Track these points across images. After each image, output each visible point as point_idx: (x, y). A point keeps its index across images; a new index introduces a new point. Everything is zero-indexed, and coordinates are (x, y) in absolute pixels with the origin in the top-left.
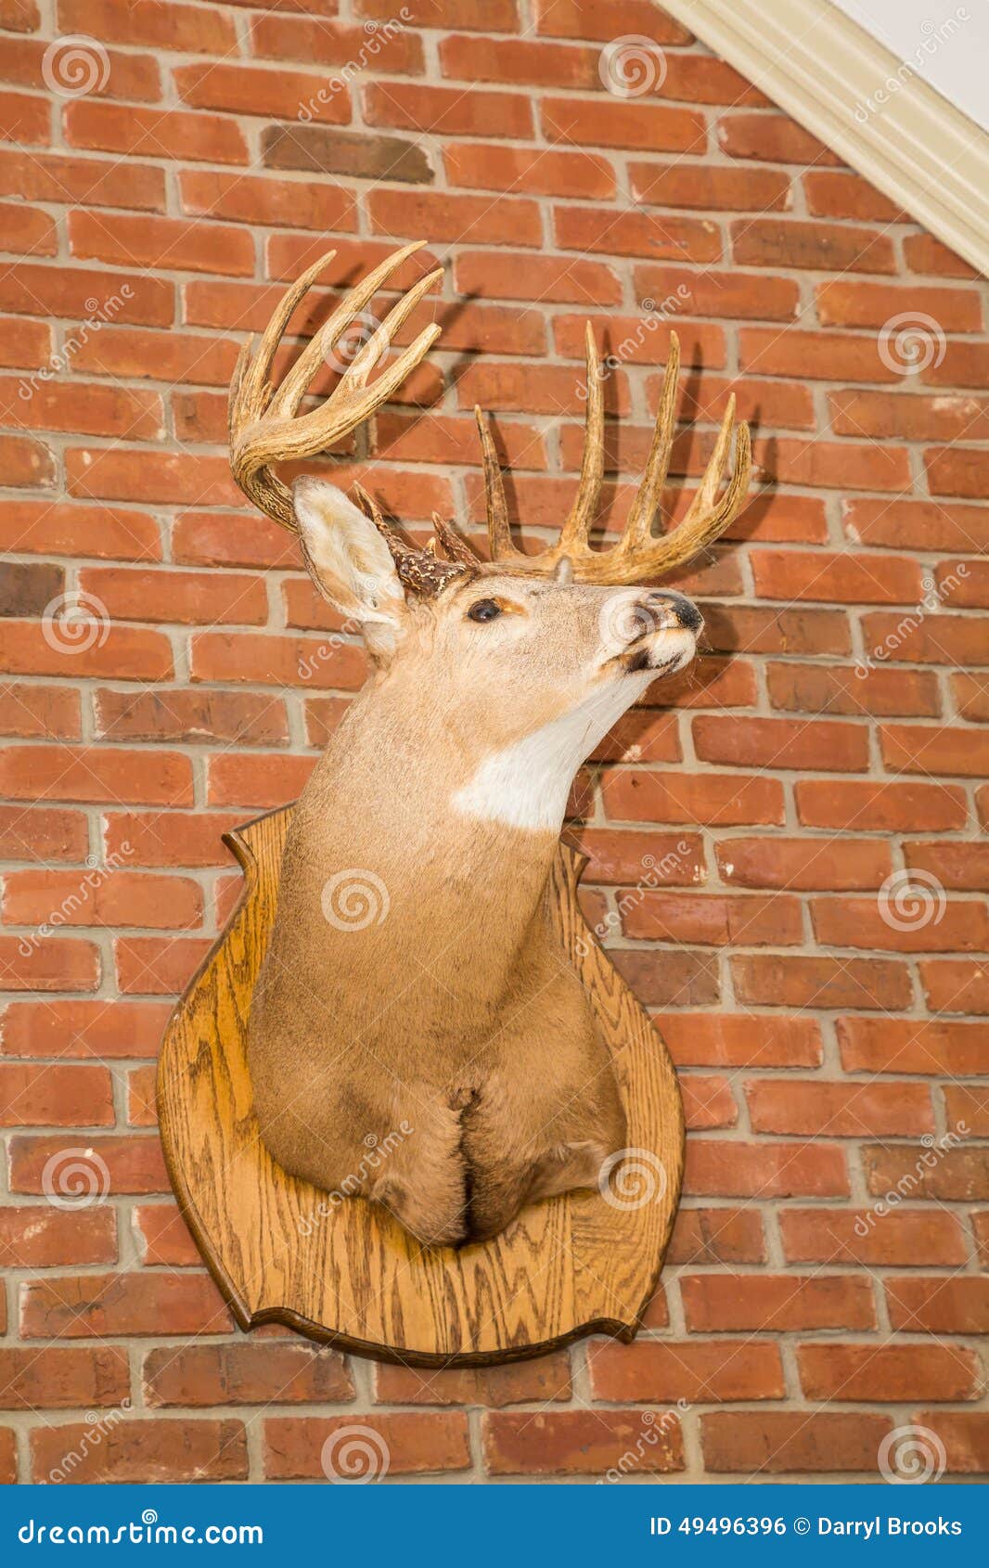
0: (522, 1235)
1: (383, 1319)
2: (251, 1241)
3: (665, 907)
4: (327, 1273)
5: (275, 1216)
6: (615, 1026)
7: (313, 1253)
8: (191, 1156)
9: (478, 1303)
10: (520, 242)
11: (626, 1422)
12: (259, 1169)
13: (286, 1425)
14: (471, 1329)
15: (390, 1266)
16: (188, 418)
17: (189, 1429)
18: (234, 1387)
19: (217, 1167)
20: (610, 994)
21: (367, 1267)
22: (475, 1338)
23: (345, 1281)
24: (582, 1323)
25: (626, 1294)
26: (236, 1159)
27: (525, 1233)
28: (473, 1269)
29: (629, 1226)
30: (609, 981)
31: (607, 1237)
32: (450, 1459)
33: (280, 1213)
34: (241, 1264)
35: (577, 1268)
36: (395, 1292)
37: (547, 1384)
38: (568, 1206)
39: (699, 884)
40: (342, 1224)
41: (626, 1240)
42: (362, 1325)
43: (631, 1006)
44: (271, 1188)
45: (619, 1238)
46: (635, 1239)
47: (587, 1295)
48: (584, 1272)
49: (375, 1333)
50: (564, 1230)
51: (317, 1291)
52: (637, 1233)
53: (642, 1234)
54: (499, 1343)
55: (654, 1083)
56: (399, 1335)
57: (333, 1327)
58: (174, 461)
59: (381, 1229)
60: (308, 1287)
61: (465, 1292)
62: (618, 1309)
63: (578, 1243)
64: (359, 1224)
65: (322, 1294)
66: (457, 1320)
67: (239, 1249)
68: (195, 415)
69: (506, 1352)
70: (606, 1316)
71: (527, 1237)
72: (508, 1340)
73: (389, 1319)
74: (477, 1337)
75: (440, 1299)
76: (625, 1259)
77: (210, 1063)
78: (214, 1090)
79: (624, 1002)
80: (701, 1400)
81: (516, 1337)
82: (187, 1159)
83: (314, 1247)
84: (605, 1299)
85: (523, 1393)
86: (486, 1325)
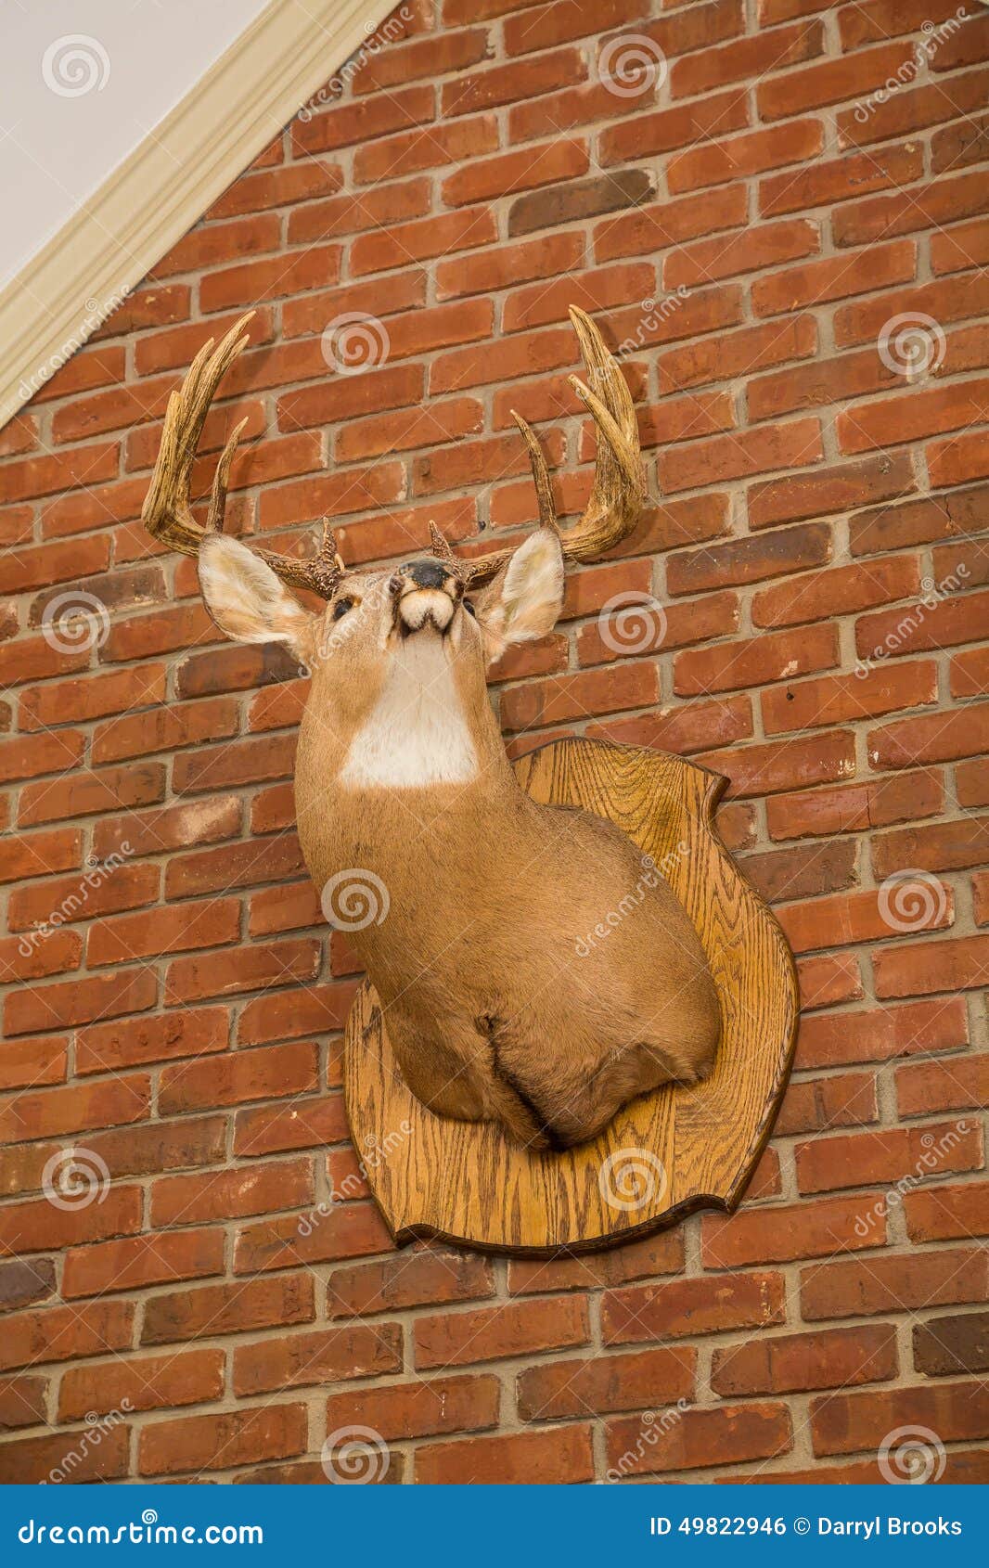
0: (630, 1130)
1: (503, 1222)
2: (399, 1170)
3: (806, 806)
4: (460, 1189)
5: (420, 1144)
6: (732, 927)
7: (449, 1173)
8: (359, 1106)
9: (586, 1196)
10: (725, 226)
11: (729, 1286)
12: (411, 1107)
13: (432, 1324)
14: (578, 1222)
15: (513, 1176)
16: (425, 475)
17: (353, 1335)
18: (393, 1295)
19: (378, 1114)
20: (730, 898)
21: (493, 1178)
22: (581, 1227)
23: (475, 1196)
24: (678, 1201)
25: (722, 1170)
26: (394, 1104)
27: (633, 1128)
28: (584, 1168)
29: (731, 1108)
30: (731, 886)
31: (708, 1121)
32: (569, 1337)
33: (425, 1144)
34: (390, 1192)
35: (677, 1153)
36: (516, 1198)
37: (658, 1260)
38: (674, 1097)
39: (845, 777)
40: (476, 1143)
41: (727, 1121)
42: (486, 1228)
43: (750, 904)
44: (420, 1123)
45: (719, 1120)
46: (735, 1118)
47: (685, 1177)
48: (684, 1156)
49: (496, 1236)
50: (668, 1120)
51: (451, 1205)
52: (738, 1113)
53: (742, 1113)
54: (602, 1230)
55: (766, 972)
56: (516, 1236)
57: (461, 1235)
58: (409, 517)
59: (509, 1144)
60: (442, 1203)
61: (576, 1190)
62: (714, 1183)
63: (680, 1130)
64: (490, 1141)
65: (454, 1208)
66: (567, 1215)
67: (390, 1178)
68: (429, 472)
69: (609, 1237)
70: (701, 1192)
71: (635, 1132)
72: (610, 1226)
73: (508, 1222)
74: (584, 1226)
75: (553, 1196)
76: (724, 1139)
77: (379, 1025)
78: (381, 1048)
79: (743, 904)
80: (803, 1256)
81: (618, 1222)
82: (355, 1108)
83: (451, 1169)
84: (702, 1177)
85: (635, 1271)
86: (593, 1215)
